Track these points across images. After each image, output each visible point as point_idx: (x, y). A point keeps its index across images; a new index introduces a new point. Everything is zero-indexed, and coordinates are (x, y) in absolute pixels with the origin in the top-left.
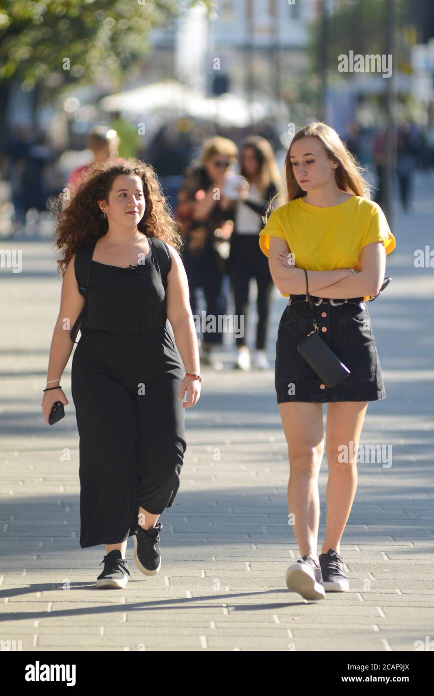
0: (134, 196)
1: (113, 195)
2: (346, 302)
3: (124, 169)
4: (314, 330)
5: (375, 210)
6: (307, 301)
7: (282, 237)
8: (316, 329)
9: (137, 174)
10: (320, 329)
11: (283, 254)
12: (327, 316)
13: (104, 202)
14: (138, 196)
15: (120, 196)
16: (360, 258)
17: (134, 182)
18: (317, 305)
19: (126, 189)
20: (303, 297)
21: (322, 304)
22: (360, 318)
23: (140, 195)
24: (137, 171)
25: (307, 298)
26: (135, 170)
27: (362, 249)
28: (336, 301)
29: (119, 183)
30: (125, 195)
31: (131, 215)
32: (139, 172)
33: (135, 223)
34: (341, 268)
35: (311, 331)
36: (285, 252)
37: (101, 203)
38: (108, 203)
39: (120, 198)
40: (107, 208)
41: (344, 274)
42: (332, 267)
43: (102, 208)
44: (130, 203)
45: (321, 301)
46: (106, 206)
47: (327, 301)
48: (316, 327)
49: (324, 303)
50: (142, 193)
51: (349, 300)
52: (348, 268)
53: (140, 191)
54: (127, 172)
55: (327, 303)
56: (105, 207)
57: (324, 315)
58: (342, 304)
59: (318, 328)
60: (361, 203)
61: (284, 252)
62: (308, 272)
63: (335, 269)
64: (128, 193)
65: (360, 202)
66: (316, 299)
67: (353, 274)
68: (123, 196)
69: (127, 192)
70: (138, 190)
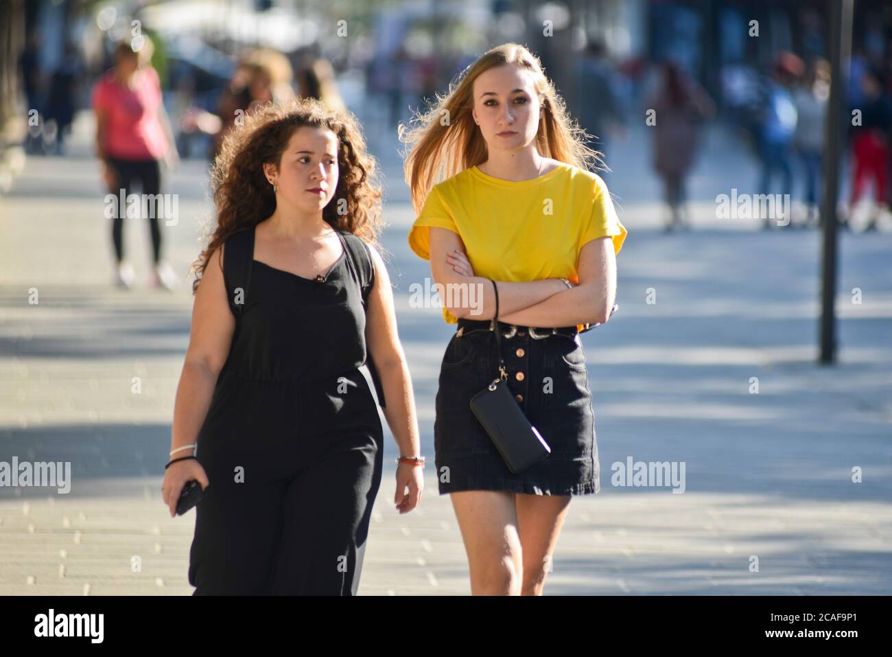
0: (321, 165)
1: (289, 157)
2: (554, 333)
3: (310, 119)
4: (499, 377)
5: (598, 189)
6: (492, 329)
7: (451, 228)
8: (504, 376)
9: (332, 128)
10: (512, 375)
11: (456, 255)
12: (525, 355)
13: (274, 167)
14: (328, 163)
15: (298, 160)
16: (577, 264)
17: (325, 141)
18: (508, 336)
19: (310, 150)
20: (486, 324)
21: (516, 335)
22: (574, 361)
23: (331, 162)
24: (331, 123)
25: (492, 324)
26: (328, 122)
27: (581, 249)
28: (538, 330)
29: (299, 141)
30: (307, 160)
31: (312, 195)
32: (333, 125)
33: (318, 206)
34: (547, 279)
35: (495, 378)
36: (458, 251)
37: (268, 168)
38: (278, 170)
39: (299, 164)
40: (276, 177)
41: (555, 287)
42: (534, 275)
43: (268, 177)
44: (314, 173)
45: (514, 331)
46: (276, 173)
47: (524, 331)
48: (503, 373)
49: (520, 335)
50: (335, 160)
51: (560, 330)
52: (559, 278)
53: (332, 157)
54: (316, 124)
55: (523, 334)
56: (274, 175)
57: (520, 353)
58: (547, 336)
59: (506, 375)
60: (575, 176)
61: (455, 252)
62: (499, 284)
63: (539, 279)
64: (314, 158)
65: (573, 175)
66: (506, 327)
67: (569, 288)
68: (303, 161)
69: (311, 156)
70: (328, 155)
